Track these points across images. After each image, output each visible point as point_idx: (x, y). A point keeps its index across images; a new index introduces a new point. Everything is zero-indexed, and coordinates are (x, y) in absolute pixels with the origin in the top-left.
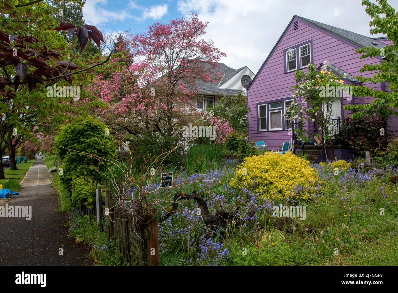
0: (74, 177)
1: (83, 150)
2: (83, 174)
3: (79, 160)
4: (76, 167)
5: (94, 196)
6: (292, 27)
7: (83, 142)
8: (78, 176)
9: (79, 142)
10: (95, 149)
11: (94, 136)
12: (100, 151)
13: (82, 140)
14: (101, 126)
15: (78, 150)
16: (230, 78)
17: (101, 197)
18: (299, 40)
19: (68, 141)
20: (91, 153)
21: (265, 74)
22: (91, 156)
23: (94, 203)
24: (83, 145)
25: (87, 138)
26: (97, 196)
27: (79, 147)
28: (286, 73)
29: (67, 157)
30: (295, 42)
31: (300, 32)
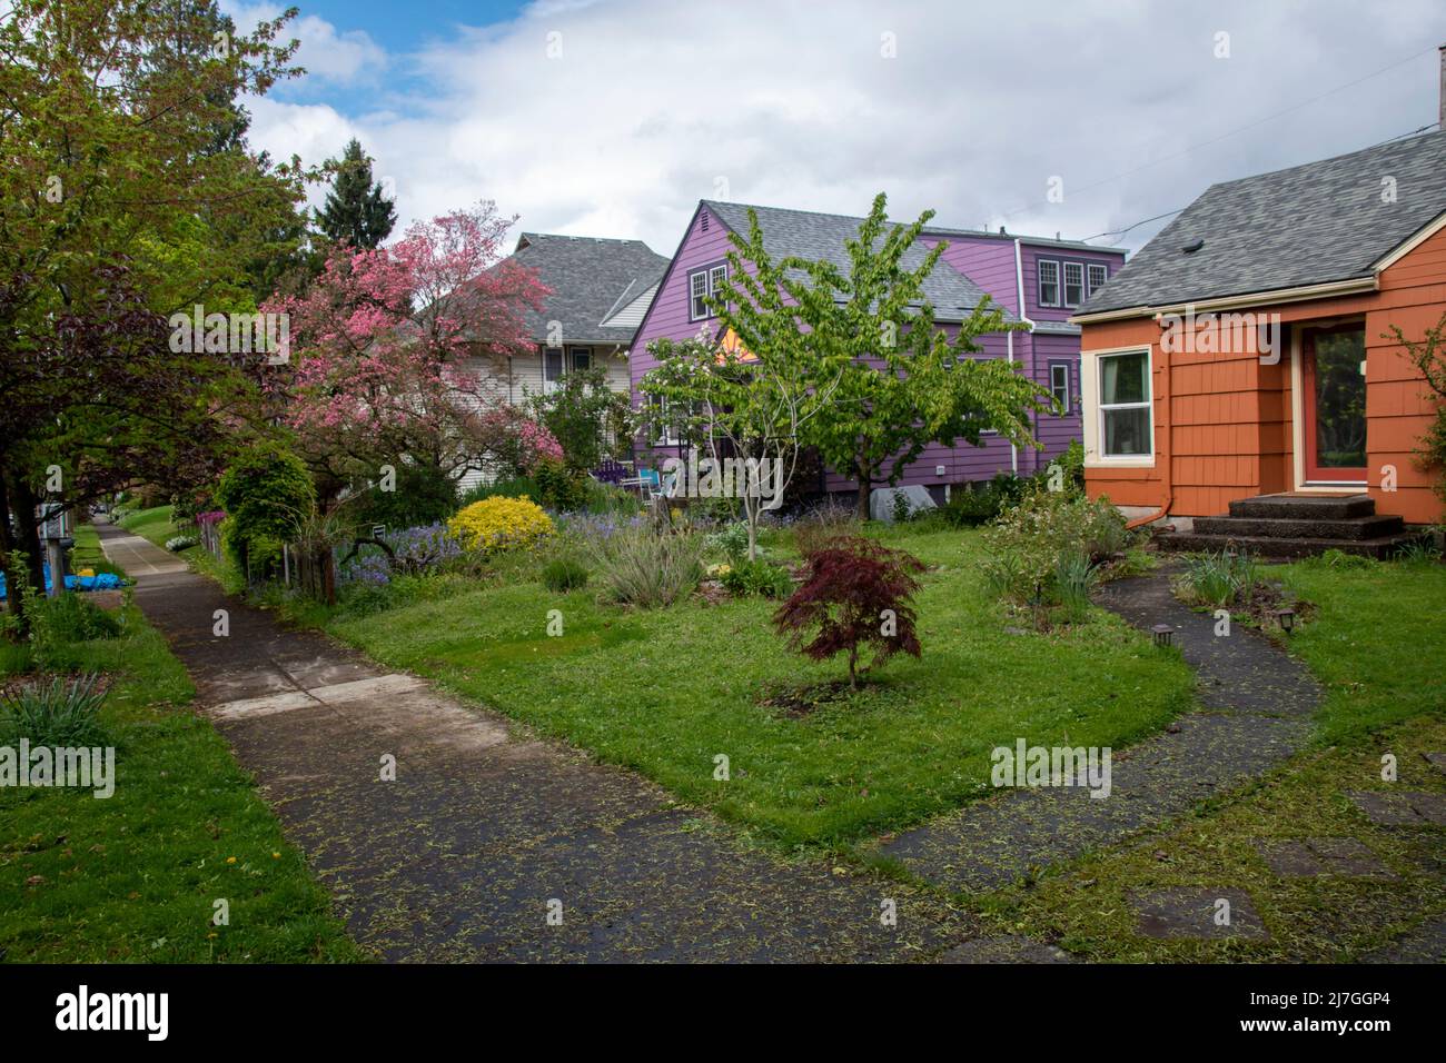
0: (253, 536)
1: (265, 497)
2: (266, 531)
3: (261, 512)
4: (254, 522)
5: (282, 554)
6: (699, 226)
7: (265, 486)
8: (259, 535)
9: (257, 486)
10: (282, 495)
11: (280, 477)
12: (289, 498)
13: (263, 483)
14: (290, 460)
15: (257, 497)
16: (637, 297)
17: (290, 556)
18: (711, 255)
19: (241, 485)
20: (277, 501)
21: (662, 317)
22: (277, 504)
23: (282, 562)
24: (264, 491)
25: (270, 481)
26: (286, 553)
27: (258, 493)
28: (691, 322)
29: (242, 508)
30: (704, 257)
31: (711, 238)
